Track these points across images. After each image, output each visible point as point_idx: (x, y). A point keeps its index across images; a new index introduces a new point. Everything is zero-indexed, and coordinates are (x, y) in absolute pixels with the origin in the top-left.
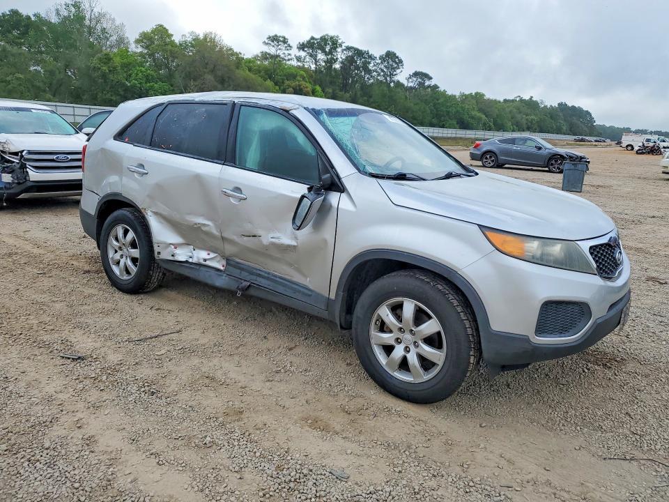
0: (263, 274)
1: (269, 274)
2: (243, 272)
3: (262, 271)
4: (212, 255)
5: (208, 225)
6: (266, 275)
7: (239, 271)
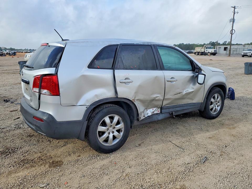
0: (178, 106)
1: (180, 105)
2: (170, 109)
3: (177, 105)
4: (154, 109)
5: (158, 96)
6: (179, 106)
7: (168, 109)
